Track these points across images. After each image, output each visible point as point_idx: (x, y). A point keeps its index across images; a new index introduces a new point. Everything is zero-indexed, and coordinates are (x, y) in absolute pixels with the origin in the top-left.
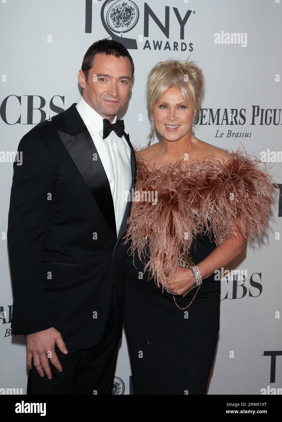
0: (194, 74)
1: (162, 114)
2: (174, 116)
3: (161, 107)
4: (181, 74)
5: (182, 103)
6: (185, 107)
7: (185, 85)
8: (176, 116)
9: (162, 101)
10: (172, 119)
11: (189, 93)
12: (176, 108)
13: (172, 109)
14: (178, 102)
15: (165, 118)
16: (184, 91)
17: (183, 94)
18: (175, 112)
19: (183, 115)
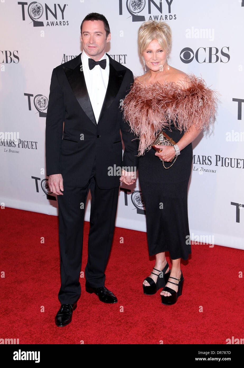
0: (165, 30)
1: (149, 56)
2: (156, 57)
3: (148, 52)
4: (158, 30)
5: (160, 49)
6: (162, 51)
7: (161, 37)
8: (157, 56)
9: (148, 49)
10: (155, 59)
11: (164, 42)
12: (156, 52)
13: (155, 53)
14: (158, 48)
15: (151, 59)
16: (160, 40)
17: (159, 43)
18: (156, 54)
19: (161, 55)
